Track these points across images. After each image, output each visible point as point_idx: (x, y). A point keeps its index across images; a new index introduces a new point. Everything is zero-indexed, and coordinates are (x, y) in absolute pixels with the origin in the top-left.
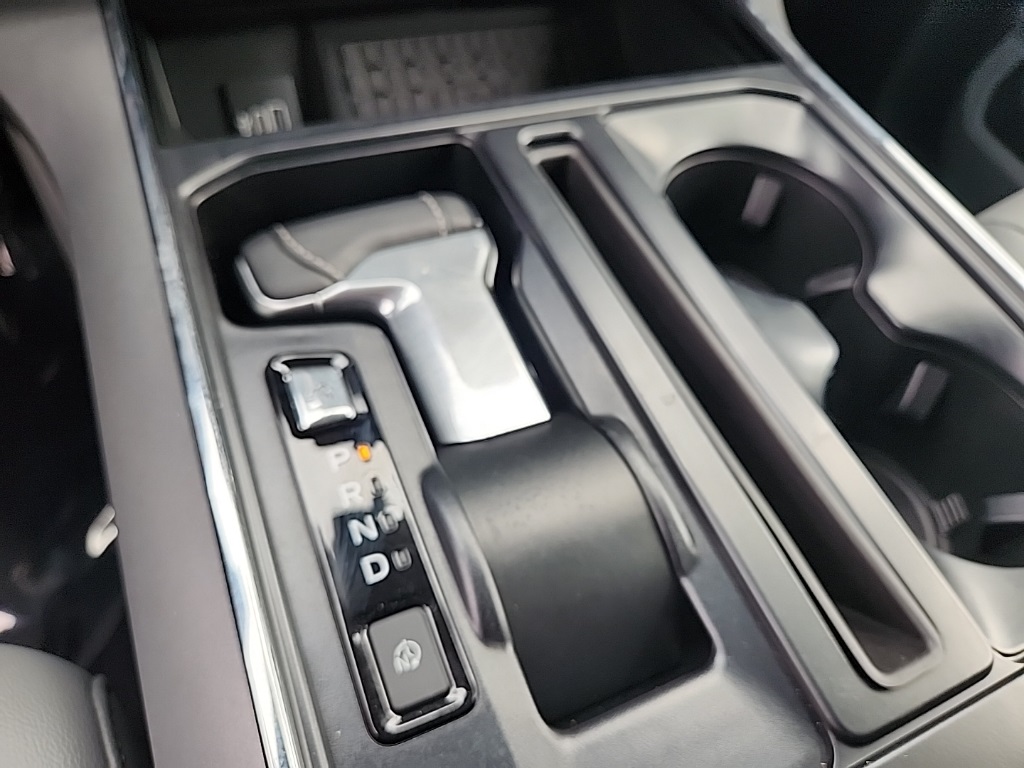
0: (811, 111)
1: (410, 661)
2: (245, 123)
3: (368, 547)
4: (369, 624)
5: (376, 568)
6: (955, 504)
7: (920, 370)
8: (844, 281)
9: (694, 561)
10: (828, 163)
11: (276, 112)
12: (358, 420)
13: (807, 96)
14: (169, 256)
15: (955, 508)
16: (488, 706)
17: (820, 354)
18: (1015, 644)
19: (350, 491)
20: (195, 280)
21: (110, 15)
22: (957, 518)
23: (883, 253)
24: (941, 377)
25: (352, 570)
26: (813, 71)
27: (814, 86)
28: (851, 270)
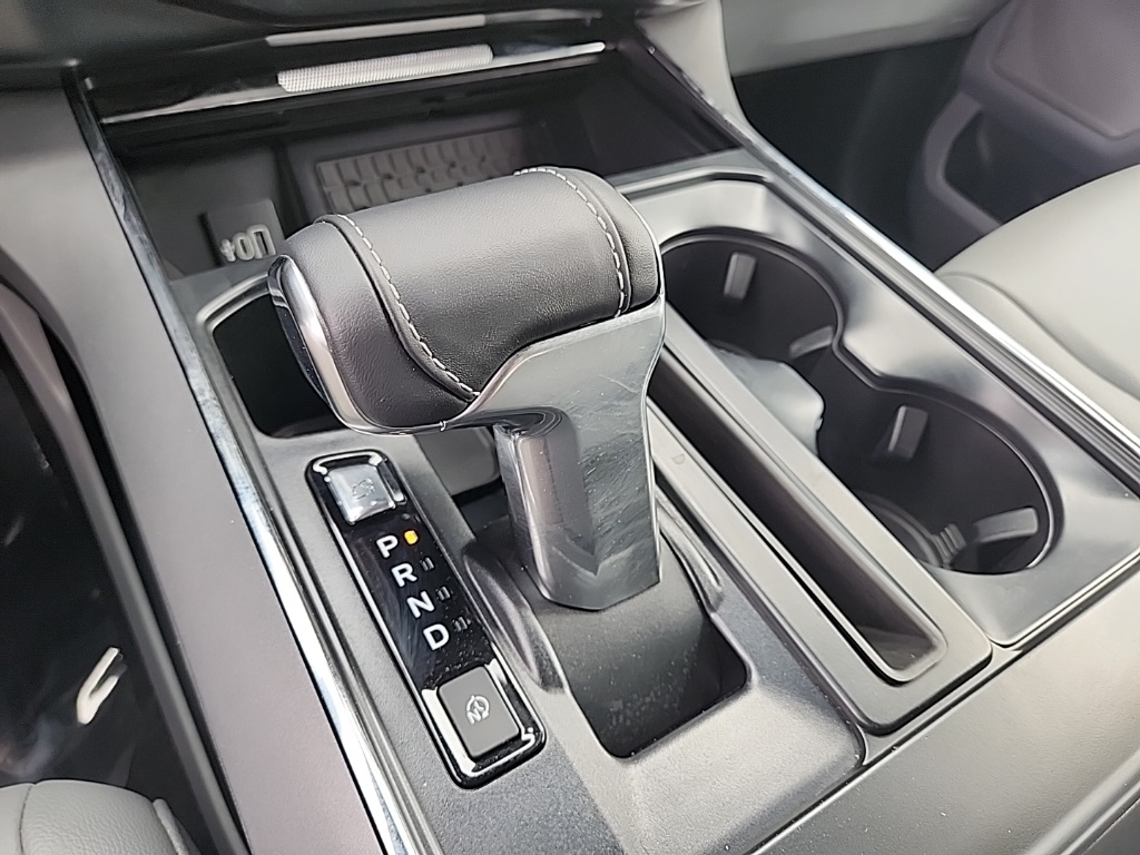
0: (771, 188)
1: (481, 713)
2: (228, 249)
3: (427, 618)
4: (439, 686)
5: (437, 636)
6: (952, 532)
7: (902, 411)
8: (823, 340)
9: (720, 598)
10: (793, 234)
11: (257, 233)
12: (399, 509)
13: (768, 176)
14: (199, 379)
15: (953, 537)
16: (557, 744)
17: (809, 408)
18: (1010, 637)
19: (402, 571)
20: (226, 398)
21: (99, 157)
22: (957, 546)
23: (854, 312)
24: (921, 418)
25: (415, 642)
26: (771, 152)
27: (773, 167)
28: (829, 329)
